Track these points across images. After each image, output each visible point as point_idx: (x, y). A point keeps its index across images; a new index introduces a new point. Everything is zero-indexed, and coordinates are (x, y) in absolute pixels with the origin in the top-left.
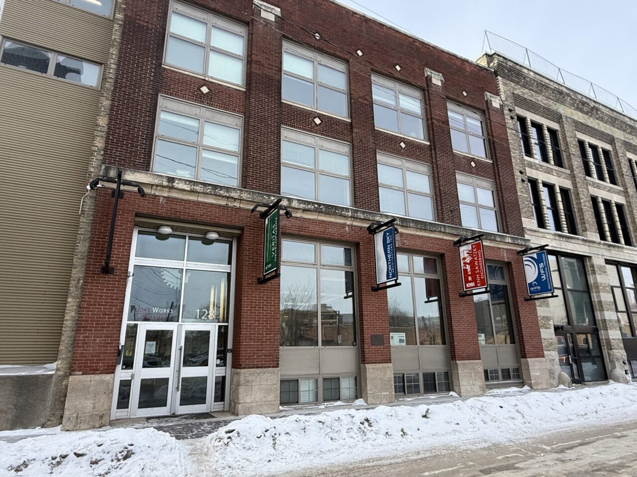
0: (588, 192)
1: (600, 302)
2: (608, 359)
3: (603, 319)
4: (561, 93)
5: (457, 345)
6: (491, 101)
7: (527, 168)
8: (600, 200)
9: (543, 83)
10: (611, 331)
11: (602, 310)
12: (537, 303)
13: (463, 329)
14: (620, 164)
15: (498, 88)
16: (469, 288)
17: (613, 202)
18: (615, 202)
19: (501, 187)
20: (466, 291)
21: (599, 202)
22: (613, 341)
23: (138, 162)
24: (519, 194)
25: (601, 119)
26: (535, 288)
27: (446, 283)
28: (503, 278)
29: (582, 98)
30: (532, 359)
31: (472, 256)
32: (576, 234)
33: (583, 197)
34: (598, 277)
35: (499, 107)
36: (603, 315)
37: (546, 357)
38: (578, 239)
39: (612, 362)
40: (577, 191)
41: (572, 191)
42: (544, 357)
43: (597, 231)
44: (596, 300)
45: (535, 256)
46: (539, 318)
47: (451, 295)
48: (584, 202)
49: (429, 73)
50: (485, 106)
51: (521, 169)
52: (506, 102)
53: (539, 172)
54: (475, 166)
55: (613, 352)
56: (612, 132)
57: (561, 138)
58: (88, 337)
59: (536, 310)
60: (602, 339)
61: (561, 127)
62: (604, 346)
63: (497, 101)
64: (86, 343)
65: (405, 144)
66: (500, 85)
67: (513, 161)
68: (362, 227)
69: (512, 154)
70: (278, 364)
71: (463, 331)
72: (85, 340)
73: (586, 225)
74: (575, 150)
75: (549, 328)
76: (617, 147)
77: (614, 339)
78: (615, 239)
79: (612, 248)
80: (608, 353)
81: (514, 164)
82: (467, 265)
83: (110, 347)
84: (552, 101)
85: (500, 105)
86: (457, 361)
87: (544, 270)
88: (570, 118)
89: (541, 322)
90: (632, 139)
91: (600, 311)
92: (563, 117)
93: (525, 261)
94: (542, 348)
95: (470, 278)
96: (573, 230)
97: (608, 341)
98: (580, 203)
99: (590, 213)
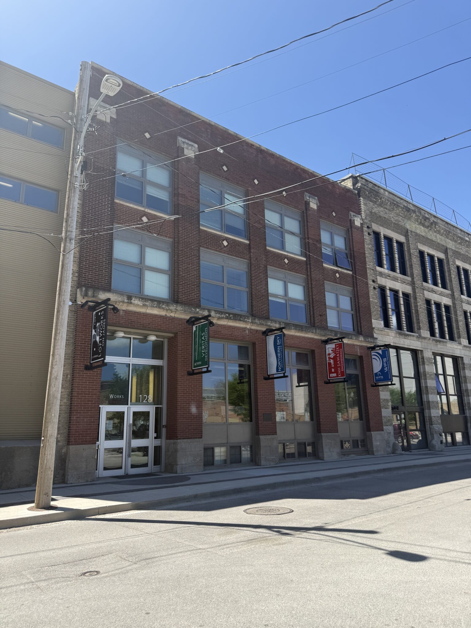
0: (424, 296)
1: (427, 387)
2: (429, 432)
3: (427, 400)
4: (408, 210)
5: (322, 421)
6: (354, 220)
7: (378, 277)
8: (433, 302)
9: (395, 203)
10: (433, 410)
11: (427, 393)
12: (380, 388)
13: (327, 409)
14: (450, 271)
15: (360, 208)
16: (332, 377)
17: (443, 304)
18: (444, 304)
19: (357, 294)
20: (329, 380)
21: (432, 304)
22: (434, 418)
23: (104, 283)
24: (371, 300)
25: (439, 232)
26: (379, 377)
27: (315, 374)
28: (356, 368)
29: (425, 214)
30: (374, 432)
31: (335, 353)
32: (412, 332)
33: (420, 301)
34: (426, 367)
35: (359, 225)
36: (428, 398)
37: (384, 431)
38: (413, 336)
39: (432, 434)
40: (416, 296)
41: (412, 295)
42: (383, 431)
43: (429, 329)
44: (424, 385)
45: (380, 352)
46: (381, 401)
47: (318, 382)
48: (420, 305)
49: (308, 198)
50: (349, 224)
51: (373, 279)
52: (365, 221)
53: (387, 280)
54: (339, 277)
55: (433, 427)
56: (446, 243)
57: (406, 249)
58: (79, 417)
59: (379, 394)
60: (426, 416)
61: (406, 240)
62: (427, 422)
63: (359, 220)
64: (78, 422)
65: (288, 261)
66: (362, 205)
67: (368, 272)
68: (257, 331)
69: (368, 266)
70: (202, 436)
71: (326, 410)
72: (77, 420)
73: (421, 324)
74: (416, 261)
75: (388, 408)
76: (449, 256)
77: (434, 417)
78: (442, 336)
79: (438, 343)
80: (430, 427)
81: (368, 275)
82: (331, 360)
83: (93, 424)
84: (401, 218)
85: (361, 224)
86: (322, 434)
87: (387, 364)
88: (414, 232)
89: (382, 404)
90: (461, 249)
91: (426, 394)
92: (409, 232)
93: (373, 355)
94: (382, 423)
95: (333, 370)
96: (411, 329)
97: (430, 418)
98: (417, 306)
99: (424, 314)
